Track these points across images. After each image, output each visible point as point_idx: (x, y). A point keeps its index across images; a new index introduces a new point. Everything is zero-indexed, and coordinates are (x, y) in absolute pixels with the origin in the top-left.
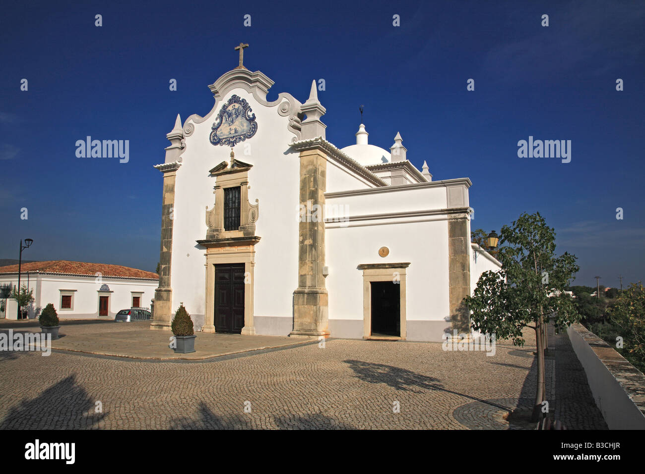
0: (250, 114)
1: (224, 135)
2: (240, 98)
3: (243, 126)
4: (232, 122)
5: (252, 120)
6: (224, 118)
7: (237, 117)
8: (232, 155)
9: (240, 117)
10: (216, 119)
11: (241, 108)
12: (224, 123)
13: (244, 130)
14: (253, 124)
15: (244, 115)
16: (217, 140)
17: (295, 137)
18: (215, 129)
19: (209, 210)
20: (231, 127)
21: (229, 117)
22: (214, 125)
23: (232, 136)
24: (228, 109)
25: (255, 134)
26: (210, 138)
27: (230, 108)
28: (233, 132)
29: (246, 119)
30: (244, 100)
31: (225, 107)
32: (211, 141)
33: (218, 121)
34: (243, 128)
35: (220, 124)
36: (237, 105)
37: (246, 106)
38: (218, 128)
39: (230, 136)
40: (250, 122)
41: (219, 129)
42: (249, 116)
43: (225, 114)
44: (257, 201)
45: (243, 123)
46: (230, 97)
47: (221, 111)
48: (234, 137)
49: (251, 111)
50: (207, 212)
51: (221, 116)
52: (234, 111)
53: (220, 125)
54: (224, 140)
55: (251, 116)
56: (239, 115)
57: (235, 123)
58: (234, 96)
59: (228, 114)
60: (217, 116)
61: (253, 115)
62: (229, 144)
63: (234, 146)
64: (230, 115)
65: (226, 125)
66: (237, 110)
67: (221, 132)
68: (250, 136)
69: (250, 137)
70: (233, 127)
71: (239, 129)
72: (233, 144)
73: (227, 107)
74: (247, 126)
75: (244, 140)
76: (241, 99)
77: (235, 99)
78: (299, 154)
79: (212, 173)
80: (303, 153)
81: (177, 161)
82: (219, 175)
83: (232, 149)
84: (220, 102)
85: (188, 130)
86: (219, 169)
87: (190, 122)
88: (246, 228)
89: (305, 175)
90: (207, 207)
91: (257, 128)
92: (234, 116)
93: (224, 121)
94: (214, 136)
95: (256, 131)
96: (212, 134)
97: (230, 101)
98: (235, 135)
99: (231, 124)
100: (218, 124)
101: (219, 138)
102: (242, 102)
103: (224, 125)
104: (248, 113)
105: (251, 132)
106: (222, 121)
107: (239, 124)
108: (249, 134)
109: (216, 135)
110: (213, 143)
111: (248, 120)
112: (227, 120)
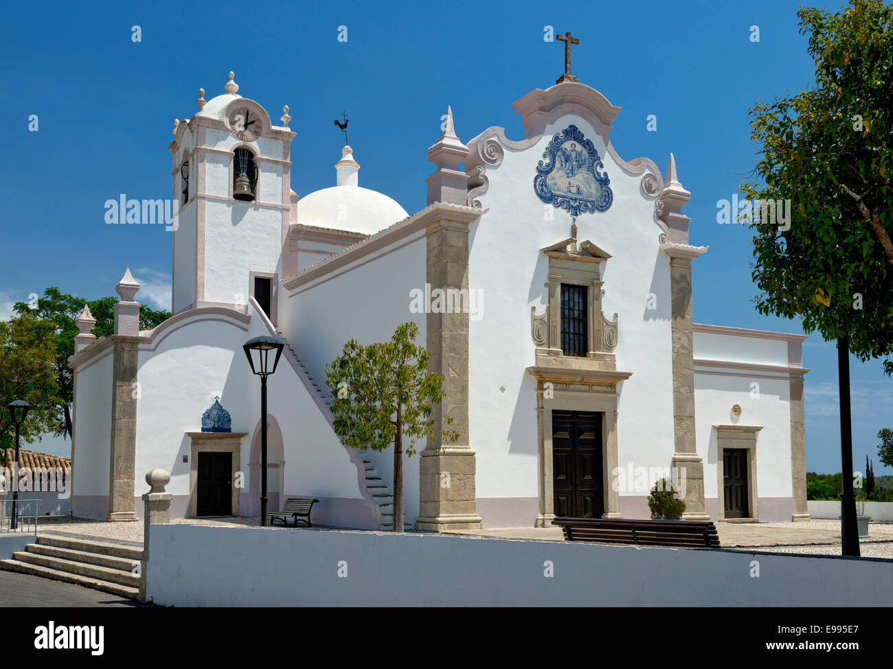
0: (601, 171)
1: (560, 190)
2: (583, 136)
3: (590, 187)
4: (572, 171)
5: (604, 182)
6: (557, 158)
7: (580, 167)
8: (574, 232)
9: (583, 171)
11: (585, 153)
12: (559, 169)
13: (591, 193)
14: (606, 191)
15: (591, 169)
16: (549, 195)
17: (662, 234)
18: (543, 172)
19: (537, 314)
20: (571, 180)
21: (566, 161)
22: (540, 163)
24: (563, 146)
25: (609, 207)
26: (535, 186)
28: (574, 190)
29: (595, 177)
32: (536, 191)
33: (547, 161)
34: (590, 190)
35: (551, 167)
36: (579, 147)
37: (593, 153)
38: (549, 172)
39: (569, 195)
40: (601, 184)
43: (559, 153)
44: (616, 315)
45: (590, 181)
46: (566, 127)
48: (576, 199)
49: (602, 166)
50: (534, 319)
52: (574, 155)
53: (551, 170)
54: (560, 199)
56: (583, 164)
57: (577, 177)
60: (545, 149)
61: (605, 174)
62: (569, 208)
63: (577, 215)
64: (567, 159)
65: (561, 172)
66: (580, 154)
67: (553, 181)
69: (602, 211)
71: (582, 188)
72: (576, 211)
74: (596, 190)
75: (592, 211)
77: (572, 133)
78: (669, 260)
79: (546, 251)
80: (675, 261)
81: (470, 204)
82: (553, 258)
83: (574, 220)
84: (548, 126)
85: (491, 152)
86: (559, 249)
87: (495, 139)
88: (601, 357)
89: (677, 293)
90: (533, 309)
91: (612, 200)
92: (574, 163)
93: (557, 165)
94: (542, 185)
95: (611, 204)
96: (538, 180)
97: (566, 132)
98: (577, 197)
99: (570, 175)
100: (548, 165)
101: (550, 192)
102: (588, 144)
103: (558, 172)
104: (596, 166)
105: (604, 202)
106: (554, 162)
107: (582, 181)
108: (600, 203)
109: (546, 186)
110: (541, 197)
111: (598, 180)
112: (562, 165)
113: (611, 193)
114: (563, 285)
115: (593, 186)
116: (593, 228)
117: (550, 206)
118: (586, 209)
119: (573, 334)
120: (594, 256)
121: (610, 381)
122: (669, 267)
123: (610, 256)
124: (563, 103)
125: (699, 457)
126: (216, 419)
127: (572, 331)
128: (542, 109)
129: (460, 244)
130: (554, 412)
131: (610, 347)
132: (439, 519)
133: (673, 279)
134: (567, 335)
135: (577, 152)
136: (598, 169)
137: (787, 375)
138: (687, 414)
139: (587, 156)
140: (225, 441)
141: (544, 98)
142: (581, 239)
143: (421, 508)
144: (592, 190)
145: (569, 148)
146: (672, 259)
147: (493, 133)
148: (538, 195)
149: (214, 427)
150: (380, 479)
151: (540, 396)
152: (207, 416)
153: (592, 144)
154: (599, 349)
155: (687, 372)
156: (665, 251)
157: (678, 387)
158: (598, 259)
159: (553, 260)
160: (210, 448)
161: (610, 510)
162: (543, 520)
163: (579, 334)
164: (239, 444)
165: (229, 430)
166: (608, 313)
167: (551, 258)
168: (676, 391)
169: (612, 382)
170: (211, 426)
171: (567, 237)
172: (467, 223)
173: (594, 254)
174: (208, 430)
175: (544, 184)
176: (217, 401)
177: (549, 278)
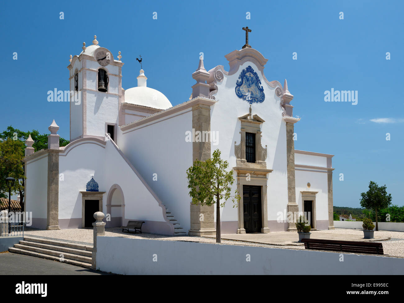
0: (261, 86)
1: (245, 93)
2: (253, 70)
3: (256, 92)
4: (250, 85)
5: (262, 90)
6: (244, 80)
7: (253, 84)
8: (250, 111)
9: (254, 85)
11: (254, 78)
14: (262, 94)
15: (257, 84)
16: (241, 95)
17: (283, 113)
18: (239, 85)
20: (249, 89)
22: (238, 81)
24: (246, 75)
25: (263, 101)
26: (236, 91)
28: (250, 93)
29: (258, 88)
30: (256, 73)
32: (236, 93)
33: (240, 80)
34: (256, 94)
36: (252, 75)
37: (257, 78)
40: (260, 91)
43: (245, 77)
44: (266, 146)
46: (247, 66)
47: (241, 73)
49: (261, 84)
50: (236, 146)
52: (250, 78)
53: (242, 84)
54: (245, 97)
56: (253, 82)
57: (251, 88)
59: (246, 78)
60: (239, 76)
62: (248, 101)
63: (251, 104)
65: (245, 85)
66: (252, 78)
67: (242, 89)
69: (261, 102)
71: (253, 92)
72: (251, 102)
75: (257, 102)
78: (286, 124)
79: (240, 118)
80: (288, 124)
81: (210, 98)
82: (243, 121)
83: (251, 105)
84: (240, 66)
85: (219, 76)
86: (245, 118)
87: (220, 70)
88: (261, 163)
89: (289, 137)
90: (235, 142)
91: (265, 98)
92: (250, 82)
93: (244, 82)
94: (238, 91)
95: (264, 99)
96: (237, 88)
97: (247, 68)
98: (251, 96)
99: (249, 87)
100: (240, 82)
101: (241, 93)
102: (255, 74)
103: (244, 85)
104: (259, 83)
105: (261, 99)
106: (243, 81)
107: (253, 90)
109: (240, 91)
110: (238, 96)
111: (259, 89)
112: (246, 83)
113: (264, 95)
114: (246, 133)
115: (257, 91)
116: (258, 109)
117: (241, 100)
118: (255, 101)
119: (250, 153)
120: (258, 121)
121: (263, 173)
122: (286, 126)
123: (264, 121)
124: (246, 56)
125: (297, 204)
126: (92, 186)
127: (249, 152)
128: (238, 59)
129: (207, 114)
130: (244, 186)
131: (264, 160)
132: (201, 231)
133: (287, 131)
134: (248, 154)
135: (251, 77)
136: (259, 85)
137: (327, 171)
138: (292, 187)
139: (255, 79)
140: (96, 195)
141: (239, 54)
142: (253, 114)
143: (191, 226)
144: (258, 94)
145: (248, 76)
146: (287, 123)
147: (219, 68)
148: (237, 95)
149: (91, 189)
150: (170, 213)
151: (238, 179)
152: (88, 185)
154: (260, 160)
155: (292, 170)
156: (284, 119)
157: (289, 176)
158: (260, 122)
159: (243, 122)
160: (90, 198)
161: (265, 226)
162: (240, 231)
163: (252, 153)
164: (102, 197)
165: (98, 191)
166: (263, 144)
167: (242, 121)
168: (289, 177)
169: (264, 173)
170: (90, 189)
171: (248, 113)
172: (210, 106)
173: (258, 120)
174: (89, 190)
175: (239, 90)
176: (93, 178)
177: (241, 130)
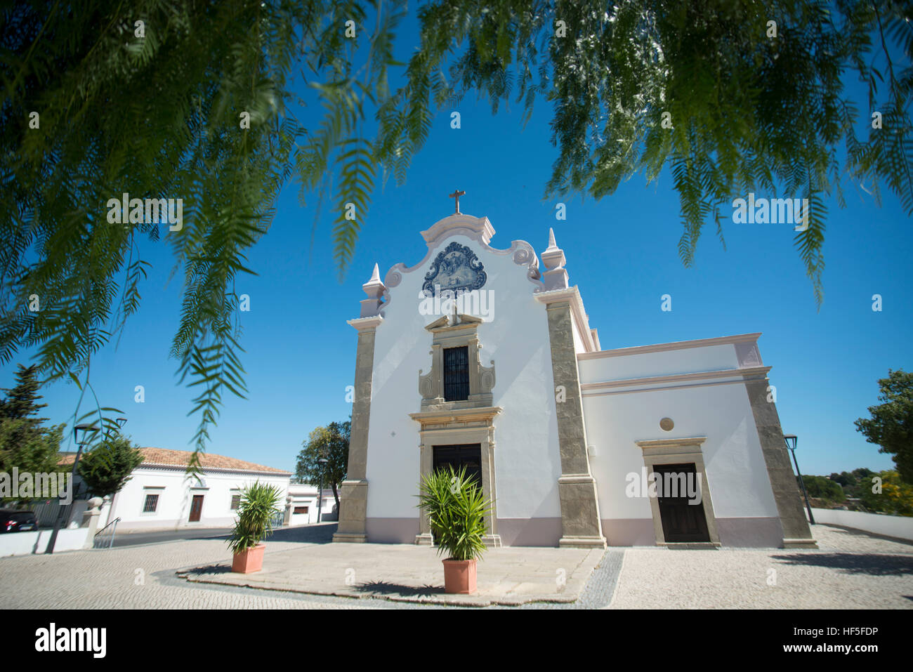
0: (476, 263)
3: (467, 276)
4: (453, 271)
5: (481, 267)
6: (441, 267)
7: (459, 266)
8: (455, 309)
9: (462, 267)
10: (431, 268)
11: (463, 256)
12: (442, 273)
13: (468, 280)
14: (481, 274)
15: (468, 264)
17: (537, 288)
18: (429, 279)
19: (424, 374)
20: (452, 277)
21: (448, 266)
22: (428, 274)
23: (453, 287)
24: (445, 258)
25: (484, 285)
26: (423, 289)
27: (449, 256)
28: (454, 282)
29: (471, 268)
30: (466, 248)
31: (441, 255)
33: (434, 270)
34: (467, 278)
35: (435, 274)
36: (457, 254)
37: (469, 254)
38: (434, 278)
40: (476, 272)
41: (434, 280)
42: (474, 265)
43: (442, 263)
44: (492, 362)
45: (467, 272)
46: (448, 245)
47: (436, 260)
49: (477, 259)
51: (437, 264)
52: (454, 260)
53: (436, 275)
55: (477, 265)
56: (461, 264)
57: (456, 273)
58: (453, 244)
59: (446, 262)
60: (431, 265)
61: (480, 264)
64: (448, 264)
65: (444, 274)
66: (459, 258)
67: (437, 283)
68: (477, 288)
70: (454, 277)
71: (460, 279)
73: (445, 255)
74: (473, 276)
76: (462, 247)
77: (454, 247)
78: (545, 307)
79: (430, 328)
80: (551, 306)
82: (436, 332)
85: (395, 279)
87: (396, 271)
88: (478, 398)
90: (421, 371)
91: (486, 278)
92: (454, 265)
93: (441, 270)
95: (485, 282)
96: (426, 286)
97: (448, 248)
98: (459, 285)
99: (451, 274)
100: (433, 273)
101: (434, 289)
103: (441, 275)
104: (472, 261)
105: (479, 282)
106: (438, 271)
107: (462, 274)
108: (476, 285)
111: (473, 270)
112: (445, 270)
113: (486, 274)
114: (445, 350)
115: (470, 274)
122: (546, 312)
123: (481, 320)
124: (445, 231)
129: (369, 340)
133: (550, 321)
135: (456, 257)
136: (475, 262)
137: (741, 377)
138: (574, 437)
139: (464, 257)
141: (429, 235)
144: (471, 276)
146: (548, 305)
153: (468, 248)
156: (541, 300)
157: (562, 414)
159: (437, 334)
163: (460, 384)
166: (484, 361)
168: (559, 417)
173: (470, 322)
175: (430, 287)
177: (433, 348)
